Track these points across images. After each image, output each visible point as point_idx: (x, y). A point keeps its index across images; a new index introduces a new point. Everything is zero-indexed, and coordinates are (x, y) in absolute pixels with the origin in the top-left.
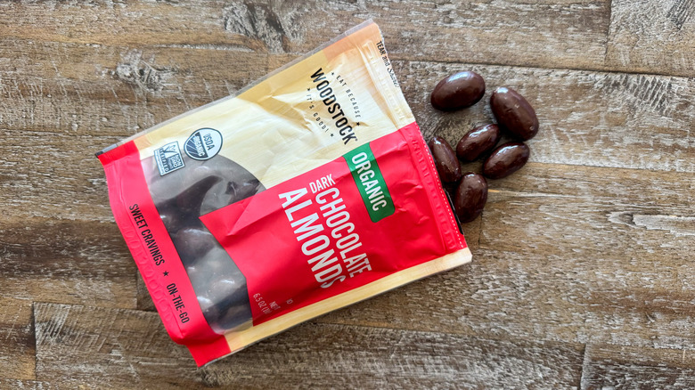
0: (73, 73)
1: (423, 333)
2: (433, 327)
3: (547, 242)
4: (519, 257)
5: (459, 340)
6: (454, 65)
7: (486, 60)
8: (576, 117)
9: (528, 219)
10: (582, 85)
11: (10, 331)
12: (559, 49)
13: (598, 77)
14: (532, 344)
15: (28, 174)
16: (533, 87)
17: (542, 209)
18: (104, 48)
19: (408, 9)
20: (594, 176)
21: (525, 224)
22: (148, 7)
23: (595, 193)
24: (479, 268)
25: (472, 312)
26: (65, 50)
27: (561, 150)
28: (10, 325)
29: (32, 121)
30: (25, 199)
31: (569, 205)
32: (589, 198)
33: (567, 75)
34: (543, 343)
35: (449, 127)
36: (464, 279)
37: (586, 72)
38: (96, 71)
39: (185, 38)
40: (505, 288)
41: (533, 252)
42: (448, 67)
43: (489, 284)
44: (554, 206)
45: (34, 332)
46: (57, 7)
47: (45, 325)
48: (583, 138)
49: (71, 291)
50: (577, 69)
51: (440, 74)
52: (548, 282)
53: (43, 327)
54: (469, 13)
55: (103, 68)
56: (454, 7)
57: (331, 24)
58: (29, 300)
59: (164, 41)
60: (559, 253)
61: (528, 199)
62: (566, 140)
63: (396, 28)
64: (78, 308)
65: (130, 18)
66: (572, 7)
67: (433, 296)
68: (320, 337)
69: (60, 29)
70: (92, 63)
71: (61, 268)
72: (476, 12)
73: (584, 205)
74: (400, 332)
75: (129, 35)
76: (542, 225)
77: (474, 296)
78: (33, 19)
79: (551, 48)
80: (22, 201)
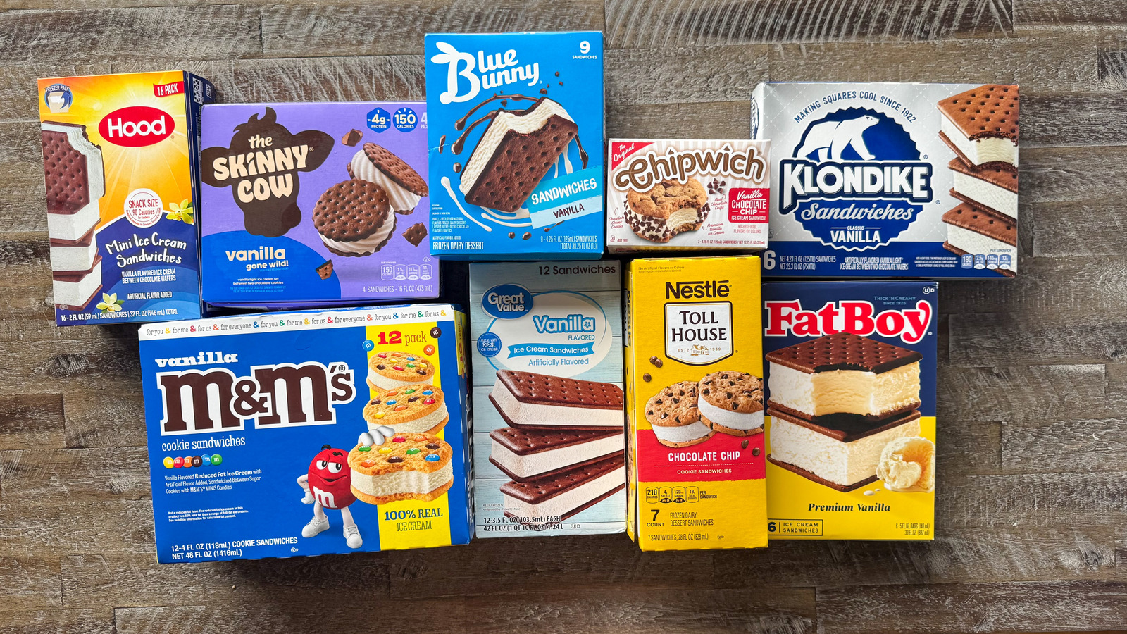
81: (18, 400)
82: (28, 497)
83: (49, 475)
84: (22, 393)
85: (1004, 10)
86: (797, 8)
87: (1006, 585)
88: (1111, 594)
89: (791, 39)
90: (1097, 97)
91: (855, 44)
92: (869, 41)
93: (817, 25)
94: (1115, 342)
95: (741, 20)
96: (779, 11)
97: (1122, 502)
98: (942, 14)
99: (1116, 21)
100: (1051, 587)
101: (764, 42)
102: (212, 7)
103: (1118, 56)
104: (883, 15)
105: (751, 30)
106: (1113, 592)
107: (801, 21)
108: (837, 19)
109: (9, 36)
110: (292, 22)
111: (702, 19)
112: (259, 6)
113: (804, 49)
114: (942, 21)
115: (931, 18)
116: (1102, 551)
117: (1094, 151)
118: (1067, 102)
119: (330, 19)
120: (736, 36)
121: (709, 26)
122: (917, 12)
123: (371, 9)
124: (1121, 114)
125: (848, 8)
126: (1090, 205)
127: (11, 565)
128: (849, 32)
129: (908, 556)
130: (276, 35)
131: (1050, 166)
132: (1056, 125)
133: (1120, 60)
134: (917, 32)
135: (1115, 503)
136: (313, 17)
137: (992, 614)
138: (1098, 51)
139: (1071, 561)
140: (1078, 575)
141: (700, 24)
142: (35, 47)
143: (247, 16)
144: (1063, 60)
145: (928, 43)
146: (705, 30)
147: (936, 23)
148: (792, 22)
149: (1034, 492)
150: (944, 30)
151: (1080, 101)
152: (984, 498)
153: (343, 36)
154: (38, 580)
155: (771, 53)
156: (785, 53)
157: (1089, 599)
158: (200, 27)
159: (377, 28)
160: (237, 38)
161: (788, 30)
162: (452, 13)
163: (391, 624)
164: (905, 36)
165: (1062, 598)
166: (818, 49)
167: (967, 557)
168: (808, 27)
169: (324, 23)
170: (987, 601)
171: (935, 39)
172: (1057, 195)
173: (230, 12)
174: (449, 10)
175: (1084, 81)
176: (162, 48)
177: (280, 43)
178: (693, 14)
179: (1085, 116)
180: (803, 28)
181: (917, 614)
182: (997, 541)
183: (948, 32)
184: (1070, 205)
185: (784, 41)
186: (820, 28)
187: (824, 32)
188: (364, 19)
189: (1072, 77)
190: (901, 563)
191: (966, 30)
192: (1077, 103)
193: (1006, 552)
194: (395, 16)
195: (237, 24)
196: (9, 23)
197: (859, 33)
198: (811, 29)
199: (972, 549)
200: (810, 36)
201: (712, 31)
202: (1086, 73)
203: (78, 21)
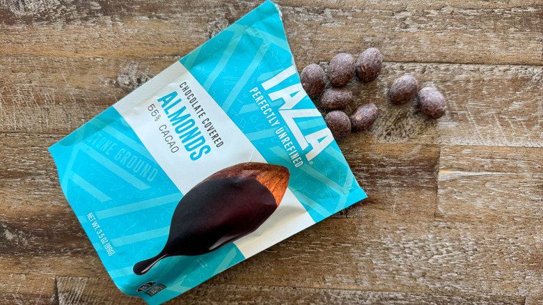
0: (80, 83)
1: (387, 293)
2: (395, 287)
3: (492, 213)
4: (469, 227)
5: (418, 297)
6: (411, 64)
7: (438, 60)
8: (516, 105)
9: (476, 194)
10: (522, 78)
11: (38, 300)
12: (501, 48)
13: (535, 71)
14: (480, 298)
15: (46, 170)
16: (479, 81)
17: (487, 185)
18: (106, 60)
19: (369, 17)
20: (533, 156)
21: (473, 198)
22: (142, 24)
23: (534, 170)
24: (435, 238)
25: (428, 274)
26: (73, 64)
27: (503, 134)
28: (38, 296)
29: (48, 126)
30: (44, 191)
31: (511, 181)
32: (528, 175)
33: (509, 70)
34: (489, 297)
35: (407, 118)
36: (422, 247)
37: (526, 67)
38: (100, 80)
39: (175, 50)
40: (457, 252)
41: (480, 222)
42: (405, 66)
43: (444, 251)
44: (498, 182)
45: (58, 301)
46: (63, 27)
47: (67, 294)
48: (523, 123)
49: (87, 267)
50: (518, 64)
51: (398, 72)
52: (493, 246)
53: (65, 296)
54: (422, 19)
55: (105, 78)
56: (409, 14)
57: (302, 33)
58: (52, 275)
59: (157, 53)
60: (503, 222)
61: (476, 177)
62: (508, 125)
63: (359, 34)
64: (93, 280)
65: (127, 34)
66: (513, 10)
67: (395, 263)
68: (299, 299)
69: (68, 46)
70: (96, 74)
71: (78, 247)
72: (428, 18)
73: (524, 180)
74: (367, 292)
75: (126, 49)
76: (488, 199)
77: (430, 261)
78: (44, 39)
79: (494, 47)
80: (42, 193)
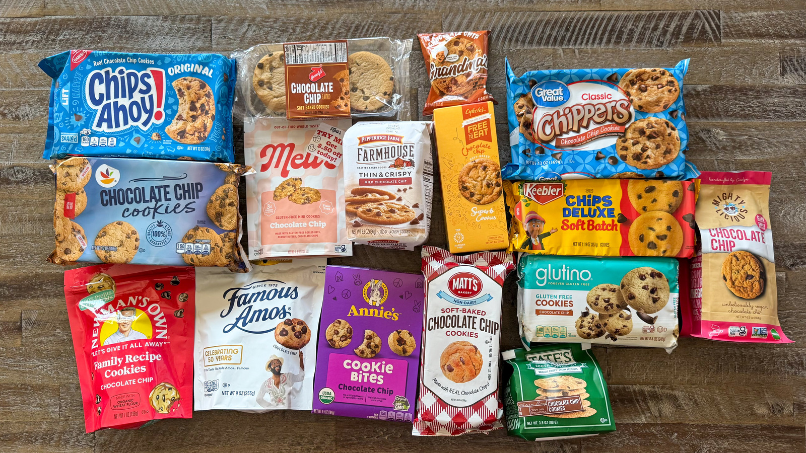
81: (37, 276)
82: (40, 343)
83: (55, 328)
84: (40, 271)
85: (715, 28)
86: (573, 24)
87: (715, 426)
88: (791, 435)
89: (569, 45)
90: (780, 88)
91: (612, 49)
92: (622, 47)
93: (586, 36)
94: (793, 257)
95: (534, 32)
96: (560, 27)
97: (799, 369)
98: (672, 30)
99: (793, 37)
100: (748, 428)
101: (550, 47)
102: (179, 16)
103: (794, 61)
104: (632, 31)
105: (541, 39)
106: (792, 433)
107: (575, 33)
108: (600, 32)
109: (44, 32)
110: (232, 28)
111: (508, 31)
112: (210, 16)
113: (577, 51)
114: (673, 34)
115: (665, 32)
116: (784, 404)
117: (777, 125)
118: (758, 91)
119: (257, 26)
120: (531, 43)
121: (512, 36)
122: (655, 28)
123: (285, 20)
124: (796, 100)
125: (608, 25)
126: (775, 162)
127: (26, 389)
128: (609, 41)
129: (646, 404)
130: (222, 36)
131: (746, 135)
132: (751, 107)
133: (796, 63)
134: (655, 42)
135: (793, 370)
136: (246, 24)
137: (705, 446)
138: (780, 57)
139: (762, 410)
140: (767, 421)
141: (506, 34)
142: (60, 41)
143: (202, 23)
144: (755, 63)
145: (663, 50)
146: (510, 38)
147: (668, 36)
148: (569, 34)
149: (736, 361)
150: (673, 41)
151: (768, 91)
152: (699, 363)
153: (266, 38)
154: (44, 400)
155: (555, 55)
156: (564, 55)
157: (775, 437)
158: (171, 29)
159: (289, 33)
160: (195, 37)
161: (567, 39)
162: (340, 23)
163: (285, 438)
164: (646, 44)
165: (756, 437)
166: (587, 52)
167: (687, 405)
168: (580, 38)
169: (254, 28)
170: (702, 436)
171: (667, 47)
172: (752, 154)
173: (191, 20)
174: (337, 22)
175: (770, 77)
176: (145, 42)
177: (224, 41)
178: (502, 28)
179: (771, 101)
180: (577, 38)
181: (652, 444)
182: (709, 394)
183: (676, 43)
184: (761, 162)
185: (564, 47)
186: (589, 38)
187: (591, 41)
188: (280, 27)
189: (762, 74)
190: (641, 408)
191: (689, 41)
192: (766, 92)
193: (715, 402)
194: (302, 25)
195: (195, 28)
196: (45, 24)
197: (615, 42)
198: (582, 39)
199: (691, 399)
200: (581, 44)
201: (514, 39)
202: (771, 72)
203: (90, 24)
